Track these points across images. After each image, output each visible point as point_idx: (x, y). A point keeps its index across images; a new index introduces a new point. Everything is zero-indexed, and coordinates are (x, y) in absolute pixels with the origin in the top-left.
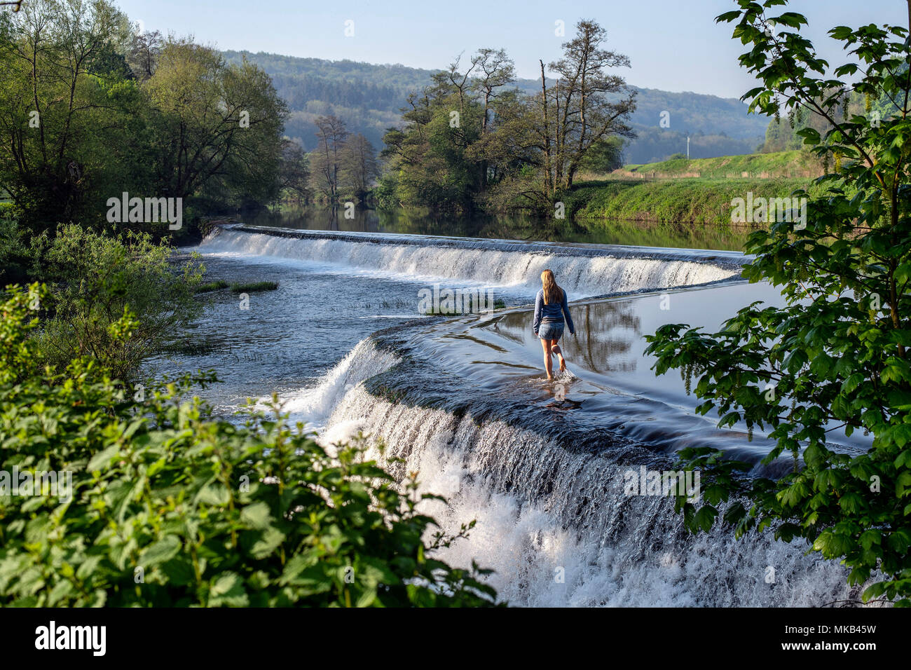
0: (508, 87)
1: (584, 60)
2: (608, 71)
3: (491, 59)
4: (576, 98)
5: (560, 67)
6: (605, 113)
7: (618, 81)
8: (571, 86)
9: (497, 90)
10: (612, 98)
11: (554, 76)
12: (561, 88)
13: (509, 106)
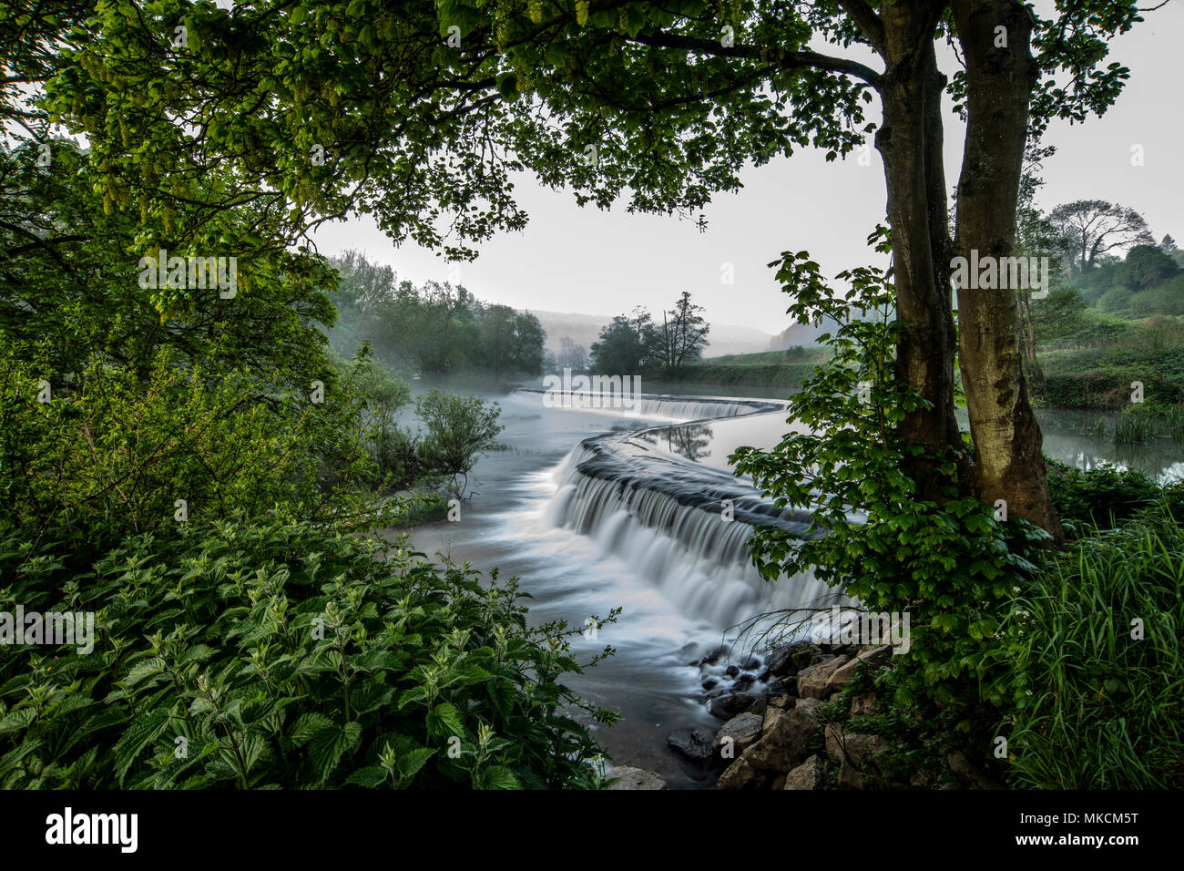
0: (649, 323)
1: (684, 309)
2: (695, 314)
3: (641, 309)
4: (681, 326)
5: (673, 313)
6: (694, 334)
7: (700, 319)
8: (678, 321)
9: (643, 324)
10: (698, 327)
11: (670, 318)
12: (673, 322)
13: (649, 331)
